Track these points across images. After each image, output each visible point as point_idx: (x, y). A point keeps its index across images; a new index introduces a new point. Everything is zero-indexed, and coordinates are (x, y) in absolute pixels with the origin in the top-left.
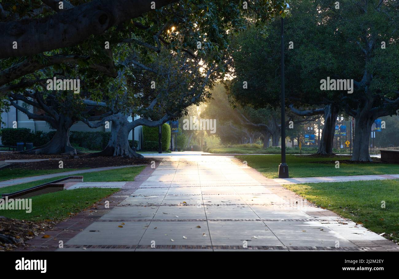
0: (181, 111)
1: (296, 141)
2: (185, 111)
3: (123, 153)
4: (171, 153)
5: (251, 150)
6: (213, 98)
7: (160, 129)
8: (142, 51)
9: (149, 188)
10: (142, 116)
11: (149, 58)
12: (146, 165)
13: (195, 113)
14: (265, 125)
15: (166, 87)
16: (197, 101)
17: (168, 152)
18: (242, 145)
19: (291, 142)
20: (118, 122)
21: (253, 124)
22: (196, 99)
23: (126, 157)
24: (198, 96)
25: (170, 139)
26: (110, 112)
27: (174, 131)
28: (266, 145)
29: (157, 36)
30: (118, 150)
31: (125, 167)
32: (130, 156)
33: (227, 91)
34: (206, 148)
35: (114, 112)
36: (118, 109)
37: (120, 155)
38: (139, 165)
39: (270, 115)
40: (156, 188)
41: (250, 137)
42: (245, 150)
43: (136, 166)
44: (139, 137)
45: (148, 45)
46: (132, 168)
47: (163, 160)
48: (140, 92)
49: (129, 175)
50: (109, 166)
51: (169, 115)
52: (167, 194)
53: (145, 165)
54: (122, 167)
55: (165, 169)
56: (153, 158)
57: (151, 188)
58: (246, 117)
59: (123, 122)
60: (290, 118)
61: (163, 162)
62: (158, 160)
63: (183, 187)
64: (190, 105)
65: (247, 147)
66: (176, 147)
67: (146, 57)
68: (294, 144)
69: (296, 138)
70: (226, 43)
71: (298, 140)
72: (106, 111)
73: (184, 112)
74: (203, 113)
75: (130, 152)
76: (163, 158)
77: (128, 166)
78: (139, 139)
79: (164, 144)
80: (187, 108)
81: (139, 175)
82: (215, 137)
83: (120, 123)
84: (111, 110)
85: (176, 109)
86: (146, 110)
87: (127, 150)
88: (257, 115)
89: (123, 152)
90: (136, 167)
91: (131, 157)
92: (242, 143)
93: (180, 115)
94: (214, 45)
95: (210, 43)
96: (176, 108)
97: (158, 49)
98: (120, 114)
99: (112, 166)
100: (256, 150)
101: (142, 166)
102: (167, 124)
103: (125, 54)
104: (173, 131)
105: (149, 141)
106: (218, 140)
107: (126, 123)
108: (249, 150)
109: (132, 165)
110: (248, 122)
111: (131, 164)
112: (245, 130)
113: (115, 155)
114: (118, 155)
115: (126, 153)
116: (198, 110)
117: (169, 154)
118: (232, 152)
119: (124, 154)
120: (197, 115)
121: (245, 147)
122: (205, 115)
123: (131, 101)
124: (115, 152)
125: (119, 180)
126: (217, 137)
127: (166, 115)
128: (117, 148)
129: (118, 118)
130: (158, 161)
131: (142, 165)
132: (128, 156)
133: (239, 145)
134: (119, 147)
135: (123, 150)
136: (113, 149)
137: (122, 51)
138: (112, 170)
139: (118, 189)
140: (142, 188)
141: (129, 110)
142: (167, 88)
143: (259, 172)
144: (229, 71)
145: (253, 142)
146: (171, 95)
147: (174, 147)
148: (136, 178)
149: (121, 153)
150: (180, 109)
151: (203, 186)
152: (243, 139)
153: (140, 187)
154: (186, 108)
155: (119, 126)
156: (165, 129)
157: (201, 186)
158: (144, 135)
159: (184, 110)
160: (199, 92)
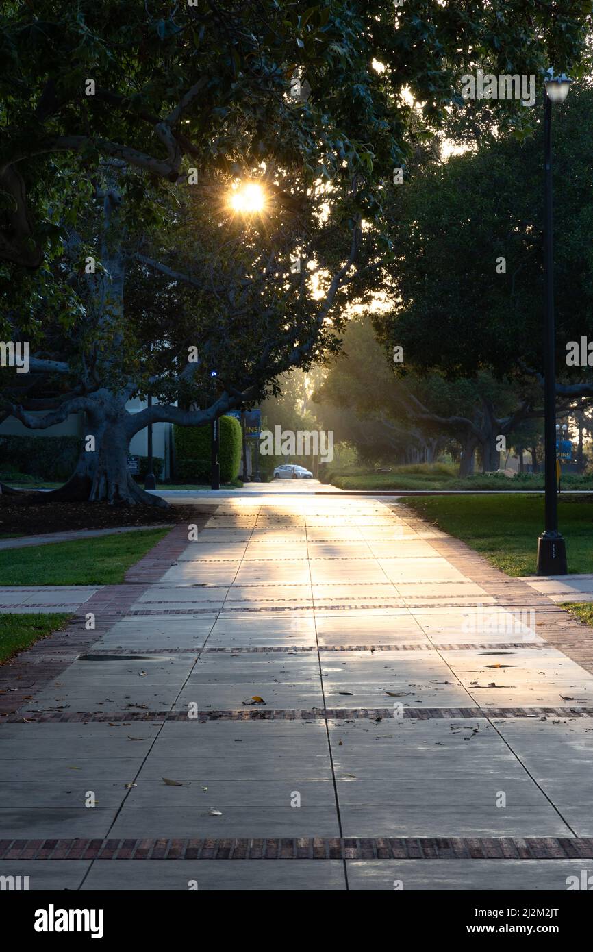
0: (261, 385)
1: (526, 454)
2: (274, 386)
3: (113, 493)
4: (242, 487)
5: (434, 480)
6: (344, 353)
7: (215, 430)
8: (128, 190)
9: (159, 613)
10: (163, 399)
11: (149, 211)
12: (172, 526)
13: (300, 393)
14: (465, 419)
15: (223, 322)
16: (303, 360)
17: (235, 485)
18: (410, 467)
19: (516, 457)
20: (101, 414)
21: (437, 417)
22: (301, 353)
23: (121, 504)
24: (308, 345)
25: (240, 453)
26: (78, 388)
27: (251, 433)
28: (465, 470)
29: (166, 126)
30: (102, 486)
31: (115, 530)
32: (132, 502)
33: (380, 334)
34: (325, 473)
35: (89, 387)
36: (98, 379)
37: (105, 499)
38: (153, 525)
39: (478, 396)
40: (178, 612)
41: (427, 447)
42: (420, 482)
43: (144, 528)
44: (166, 449)
45: (138, 156)
46: (132, 535)
47: (219, 510)
48: (162, 338)
49: (115, 563)
50: (74, 529)
51: (230, 396)
52: (208, 646)
53: (168, 526)
54: (108, 531)
55: (219, 538)
56: (191, 505)
57: (166, 612)
58: (420, 401)
59: (113, 414)
60: (524, 402)
61: (216, 516)
62: (203, 510)
63: (260, 610)
64: (286, 368)
65: (422, 472)
66: (257, 470)
67: (139, 207)
68: (525, 463)
69: (529, 449)
70: (398, 150)
71: (533, 453)
72: (67, 384)
73: (269, 388)
74: (319, 392)
75: (132, 490)
76: (217, 506)
77: (123, 530)
78: (166, 453)
79: (224, 466)
80: (278, 377)
81: (145, 562)
82: (345, 446)
83: (108, 416)
84: (80, 382)
85: (250, 379)
86: (174, 382)
87: (123, 486)
88: (447, 396)
89: (114, 490)
90: (142, 534)
91: (134, 503)
92: (406, 462)
93: (260, 396)
94: (358, 151)
95: (347, 141)
96: (249, 376)
97: (170, 170)
98: (104, 392)
99: (80, 528)
100: (445, 481)
101: (159, 531)
102: (233, 419)
103: (81, 202)
104: (248, 434)
105: (190, 460)
106: (353, 453)
107: (121, 415)
108: (429, 480)
109: (135, 526)
110: (424, 413)
111: (133, 524)
112: (416, 432)
113: (93, 498)
114: (100, 497)
115: (121, 492)
116: (306, 387)
117: (237, 490)
118: (388, 487)
119: (117, 496)
120: (306, 396)
121: (417, 471)
122: (323, 397)
123: (130, 360)
124: (94, 490)
125: (79, 580)
126: (350, 446)
127: (224, 395)
128: (99, 482)
129: (102, 404)
130: (205, 514)
131: (161, 527)
132: (127, 501)
133: (403, 467)
134: (103, 479)
135: (113, 486)
136: (88, 483)
137: (70, 193)
138: (79, 541)
139: (62, 617)
140: (136, 613)
141: (127, 381)
142: (226, 324)
143: (475, 552)
144: (384, 286)
145: (433, 460)
146: (235, 344)
147: (250, 471)
148: (133, 570)
149: (109, 493)
150: (261, 379)
151: (320, 608)
152: (410, 450)
153: (133, 609)
154: (275, 378)
155: (104, 424)
156: (227, 429)
157: (314, 608)
158: (176, 446)
159: (270, 382)
160: (309, 333)
